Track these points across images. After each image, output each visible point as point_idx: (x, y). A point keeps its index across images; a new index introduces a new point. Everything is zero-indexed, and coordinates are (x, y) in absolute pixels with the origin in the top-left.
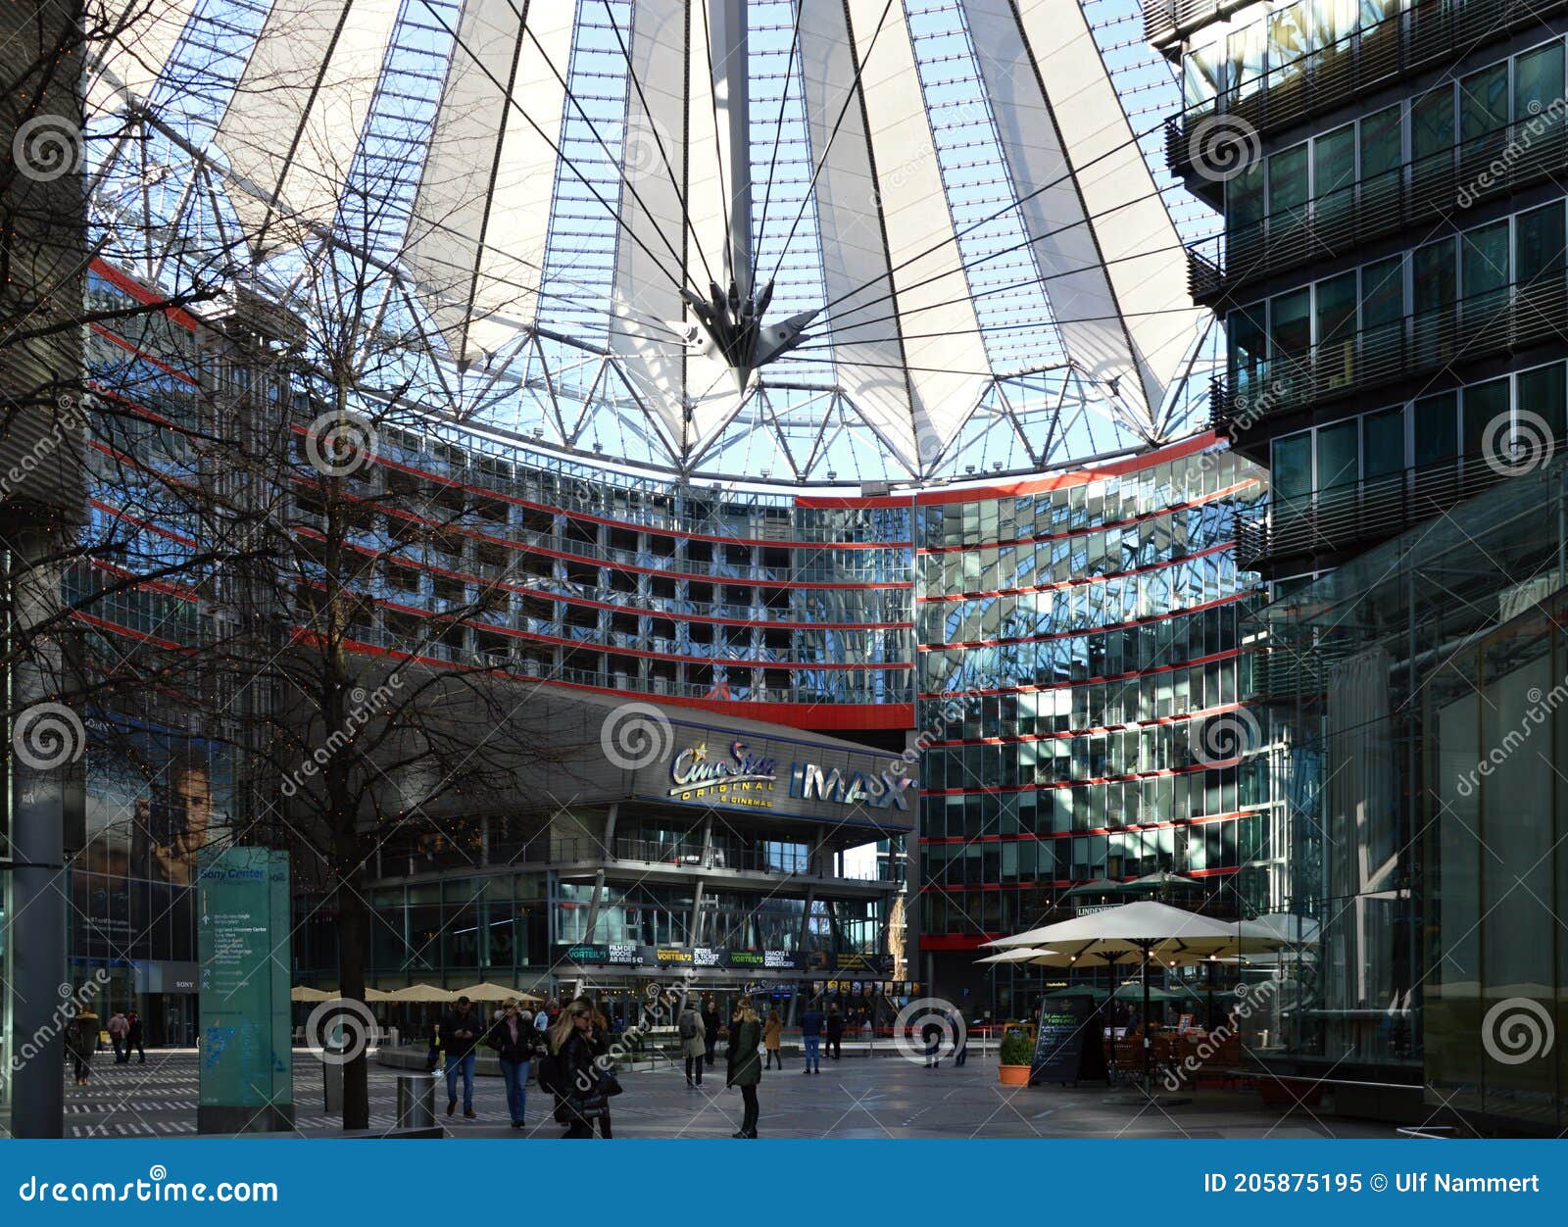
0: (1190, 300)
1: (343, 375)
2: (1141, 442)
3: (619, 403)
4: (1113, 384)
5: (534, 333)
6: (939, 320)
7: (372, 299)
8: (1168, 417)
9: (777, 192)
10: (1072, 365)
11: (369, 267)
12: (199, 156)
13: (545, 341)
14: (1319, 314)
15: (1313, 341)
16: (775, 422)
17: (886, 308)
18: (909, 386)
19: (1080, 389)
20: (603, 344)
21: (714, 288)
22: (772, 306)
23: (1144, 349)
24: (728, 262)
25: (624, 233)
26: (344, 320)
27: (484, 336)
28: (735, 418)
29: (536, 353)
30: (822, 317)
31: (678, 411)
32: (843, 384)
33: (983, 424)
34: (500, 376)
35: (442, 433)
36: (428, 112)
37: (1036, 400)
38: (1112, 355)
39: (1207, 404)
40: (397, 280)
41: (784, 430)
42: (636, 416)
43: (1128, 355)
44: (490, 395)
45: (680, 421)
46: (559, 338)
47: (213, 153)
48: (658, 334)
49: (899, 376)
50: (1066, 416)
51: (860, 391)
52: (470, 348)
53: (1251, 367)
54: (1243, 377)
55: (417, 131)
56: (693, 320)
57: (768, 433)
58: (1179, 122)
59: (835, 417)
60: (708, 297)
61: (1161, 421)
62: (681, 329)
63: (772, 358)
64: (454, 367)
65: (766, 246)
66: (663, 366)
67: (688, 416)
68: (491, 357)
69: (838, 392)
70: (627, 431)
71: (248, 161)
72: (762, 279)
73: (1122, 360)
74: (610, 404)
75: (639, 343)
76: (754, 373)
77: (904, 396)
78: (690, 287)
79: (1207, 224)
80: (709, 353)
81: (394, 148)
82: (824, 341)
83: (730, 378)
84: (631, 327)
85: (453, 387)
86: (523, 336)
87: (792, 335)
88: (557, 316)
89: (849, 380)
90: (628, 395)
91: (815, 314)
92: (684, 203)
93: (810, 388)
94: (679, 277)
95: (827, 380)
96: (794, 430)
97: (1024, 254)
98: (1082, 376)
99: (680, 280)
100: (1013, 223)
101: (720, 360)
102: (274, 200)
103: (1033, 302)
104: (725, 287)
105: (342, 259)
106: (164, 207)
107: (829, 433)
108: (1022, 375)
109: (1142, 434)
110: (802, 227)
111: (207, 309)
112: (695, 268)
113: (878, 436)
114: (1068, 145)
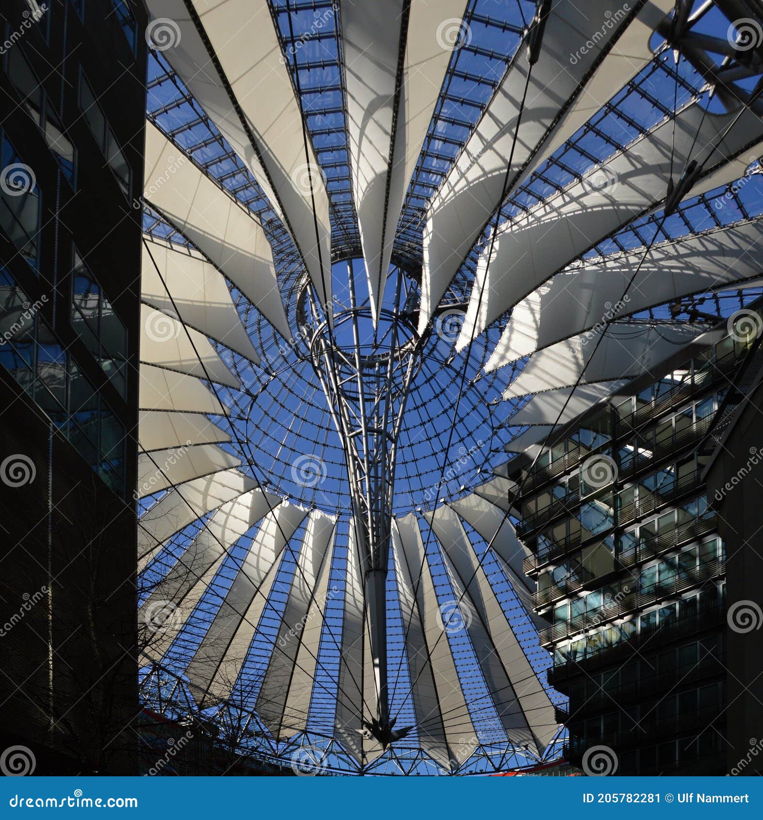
0: (556, 722)
1: (234, 744)
2: (536, 763)
3: (337, 753)
4: (526, 747)
5: (305, 732)
6: (460, 729)
7: (244, 723)
8: (547, 755)
9: (397, 691)
10: (510, 741)
11: (243, 713)
12: (179, 679)
13: (309, 735)
14: (604, 725)
15: (602, 732)
16: (397, 759)
17: (440, 726)
18: (448, 748)
19: (513, 748)
20: (332, 736)
21: (373, 720)
22: (396, 725)
23: (538, 736)
24: (378, 712)
25: (339, 703)
26: (233, 728)
27: (285, 733)
28: (381, 757)
29: (306, 737)
30: (415, 728)
31: (360, 755)
32: (422, 747)
33: (476, 759)
34: (292, 744)
35: (271, 760)
36: (265, 667)
37: (497, 752)
38: (525, 738)
39: (561, 752)
40: (253, 716)
41: (400, 761)
42: (344, 757)
43: (532, 738)
44: (287, 750)
45: (361, 759)
46: (315, 734)
47: (184, 678)
48: (352, 733)
49: (445, 745)
50: (507, 756)
51: (429, 750)
52: (281, 736)
53: (578, 741)
54: (575, 743)
55: (260, 672)
56: (365, 729)
57: (395, 762)
58: (552, 669)
59: (420, 757)
60: (371, 722)
61: (544, 757)
62: (361, 732)
63: (396, 740)
64: (275, 742)
65: (393, 707)
66: (354, 742)
67: (364, 756)
68: (289, 739)
69: (421, 750)
70: (340, 761)
71: (198, 681)
72: (392, 717)
73: (530, 739)
74: (334, 753)
75: (345, 735)
76: (389, 745)
77: (446, 751)
78: (364, 719)
79: (562, 700)
80: (371, 738)
81: (252, 678)
82: (416, 735)
83: (379, 746)
84: (342, 731)
85: (275, 747)
86: (300, 733)
87: (403, 733)
88: (314, 727)
89: (425, 747)
90: (341, 750)
91: (412, 727)
92: (362, 695)
93: (410, 749)
94: (360, 716)
95: (417, 746)
96: (404, 761)
97: (493, 709)
98: (514, 744)
99: (361, 717)
100: (489, 700)
101: (376, 741)
102: (207, 692)
103: (495, 723)
104: (378, 719)
105: (233, 711)
106: (165, 694)
107: (417, 762)
108: (491, 744)
109: (536, 760)
110: (407, 702)
111: (183, 724)
112: (366, 714)
113: (436, 762)
114: (510, 676)
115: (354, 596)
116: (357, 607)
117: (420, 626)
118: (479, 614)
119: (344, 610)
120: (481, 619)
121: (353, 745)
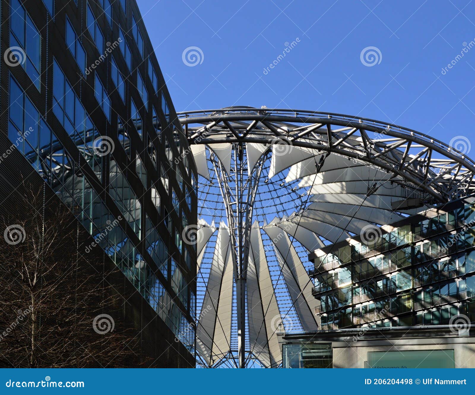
31: (209, 358)
45: (209, 361)
49: (268, 351)
51: (256, 353)
77: (268, 355)
113: (261, 363)
114: (311, 309)
115: (218, 262)
116: (219, 268)
117: (256, 279)
118: (292, 274)
119: (211, 269)
120: (294, 277)
121: (205, 351)
